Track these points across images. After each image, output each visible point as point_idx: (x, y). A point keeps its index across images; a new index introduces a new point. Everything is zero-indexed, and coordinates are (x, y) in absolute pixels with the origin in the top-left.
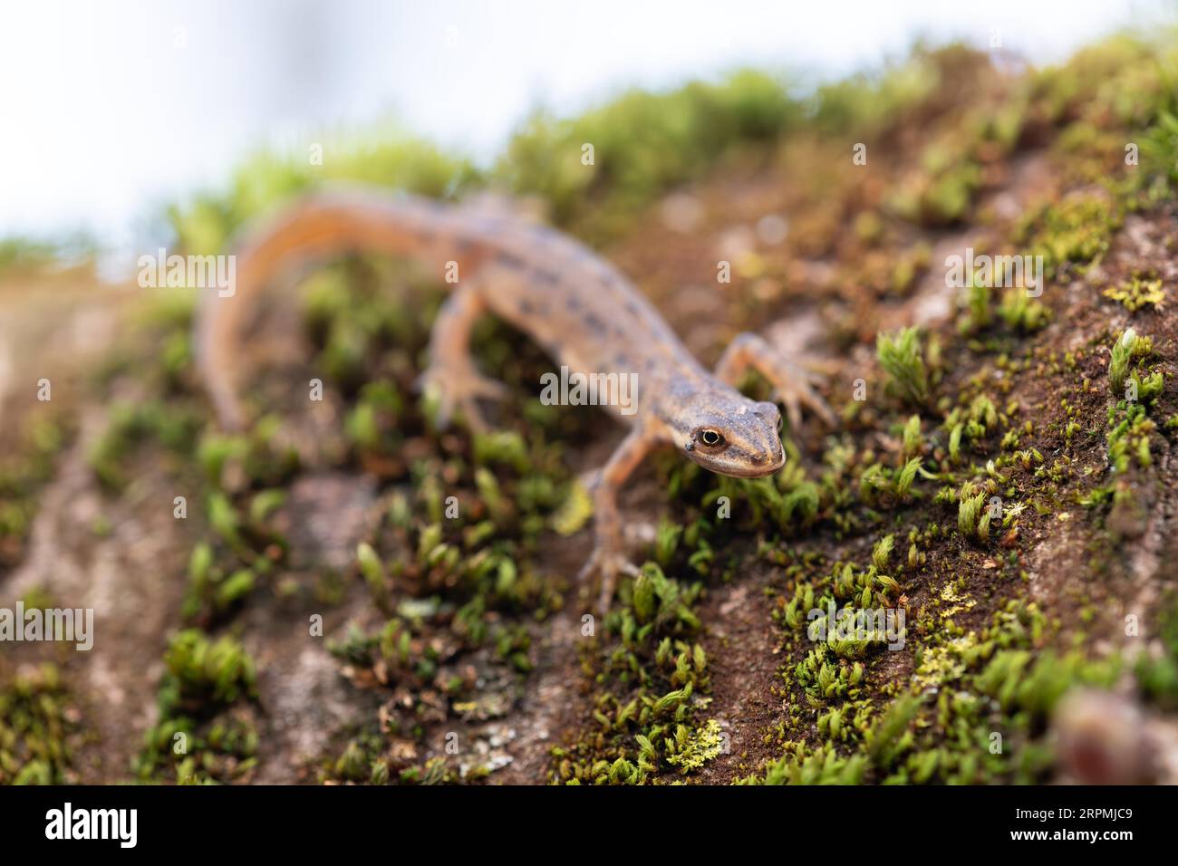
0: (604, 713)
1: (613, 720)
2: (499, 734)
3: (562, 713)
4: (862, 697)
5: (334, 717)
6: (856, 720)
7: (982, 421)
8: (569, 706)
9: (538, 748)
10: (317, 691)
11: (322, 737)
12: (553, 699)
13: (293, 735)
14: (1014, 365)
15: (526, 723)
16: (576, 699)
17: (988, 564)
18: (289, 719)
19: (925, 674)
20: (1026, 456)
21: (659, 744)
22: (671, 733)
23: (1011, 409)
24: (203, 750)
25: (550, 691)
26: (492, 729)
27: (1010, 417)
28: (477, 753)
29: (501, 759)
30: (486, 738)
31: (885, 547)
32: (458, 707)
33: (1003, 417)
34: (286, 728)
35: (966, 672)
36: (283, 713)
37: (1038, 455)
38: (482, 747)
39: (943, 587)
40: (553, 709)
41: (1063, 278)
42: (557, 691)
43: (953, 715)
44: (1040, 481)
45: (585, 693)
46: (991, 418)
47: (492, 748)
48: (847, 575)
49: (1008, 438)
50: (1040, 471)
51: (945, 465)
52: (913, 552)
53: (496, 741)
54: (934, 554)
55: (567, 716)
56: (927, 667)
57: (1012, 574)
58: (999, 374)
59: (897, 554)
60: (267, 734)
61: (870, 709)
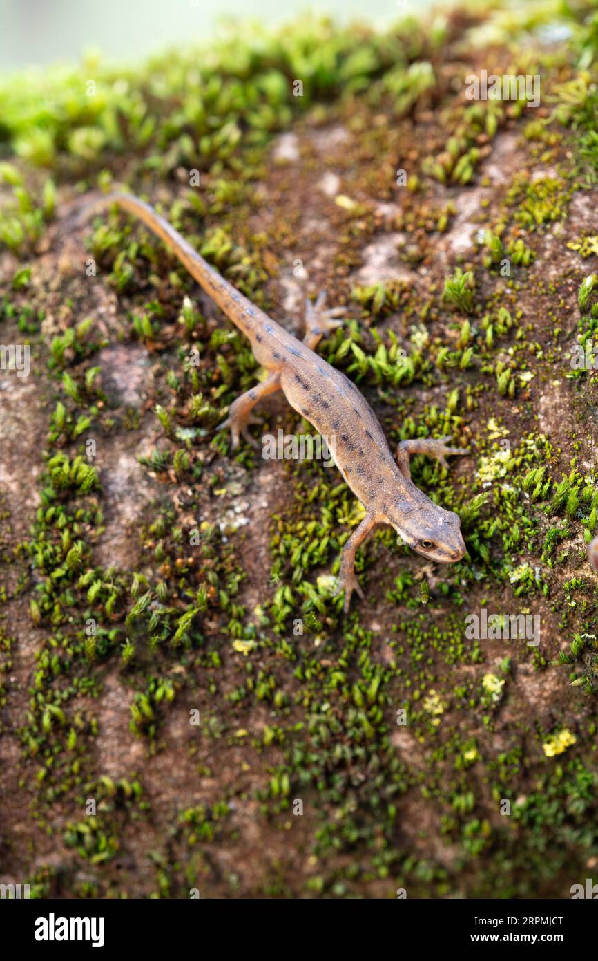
0: (300, 494)
1: (306, 497)
2: (240, 506)
3: (274, 492)
4: (447, 485)
5: (143, 496)
6: (446, 499)
7: (505, 324)
8: (277, 487)
9: (263, 512)
10: (131, 481)
11: (137, 508)
12: (268, 483)
13: (120, 507)
14: (518, 286)
15: (254, 497)
16: (281, 482)
17: (515, 410)
18: (117, 498)
19: (484, 473)
20: (532, 347)
21: (334, 512)
22: (340, 505)
23: (519, 314)
24: (72, 522)
25: (265, 478)
26: (235, 503)
27: (518, 320)
28: (229, 518)
29: (242, 521)
30: (232, 508)
31: (453, 398)
32: (217, 492)
33: (515, 320)
34: (115, 504)
35: (507, 473)
36: (113, 495)
37: (538, 346)
38: (231, 513)
39: (487, 421)
40: (269, 490)
41: (540, 231)
42: (270, 478)
43: (502, 499)
44: (540, 360)
45: (287, 479)
46: (509, 322)
47: (236, 514)
48: (433, 414)
49: (519, 334)
50: (540, 354)
51: (484, 348)
52: (469, 401)
53: (238, 509)
54: (481, 400)
55: (277, 493)
56: (484, 469)
57: (529, 416)
58: (508, 291)
59: (461, 402)
60: (106, 509)
61: (453, 492)
